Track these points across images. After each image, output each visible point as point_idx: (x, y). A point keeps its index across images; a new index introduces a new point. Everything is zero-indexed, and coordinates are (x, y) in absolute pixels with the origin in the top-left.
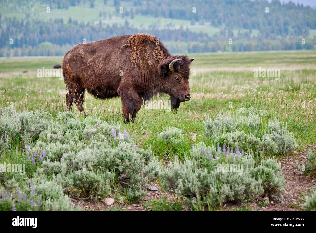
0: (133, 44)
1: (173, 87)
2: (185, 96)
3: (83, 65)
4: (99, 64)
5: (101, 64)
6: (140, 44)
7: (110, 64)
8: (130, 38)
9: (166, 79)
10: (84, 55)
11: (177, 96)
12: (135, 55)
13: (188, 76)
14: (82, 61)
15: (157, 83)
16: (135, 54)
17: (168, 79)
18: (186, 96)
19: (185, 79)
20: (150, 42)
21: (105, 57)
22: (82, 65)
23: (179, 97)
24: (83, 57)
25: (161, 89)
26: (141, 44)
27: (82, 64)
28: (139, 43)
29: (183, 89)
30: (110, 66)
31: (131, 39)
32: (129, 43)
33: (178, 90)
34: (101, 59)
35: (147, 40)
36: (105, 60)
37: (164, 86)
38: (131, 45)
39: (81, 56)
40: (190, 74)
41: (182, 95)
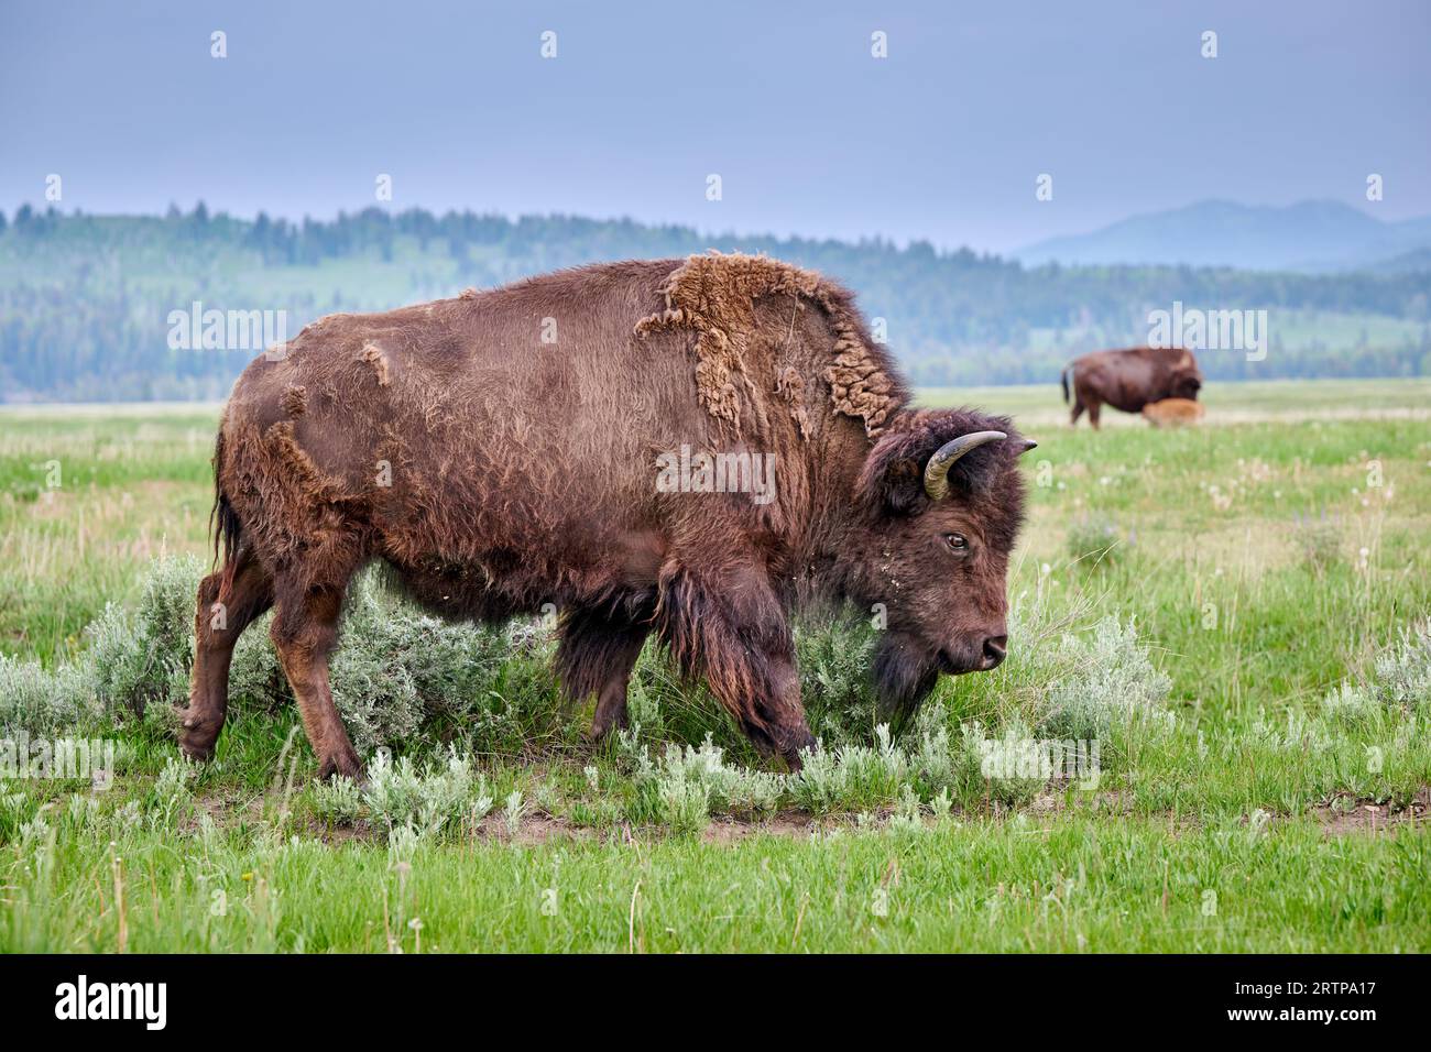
0: (698, 310)
1: (925, 586)
2: (986, 644)
3: (392, 426)
4: (509, 418)
5: (519, 422)
6: (741, 312)
7: (583, 423)
8: (675, 276)
9: (888, 536)
10: (391, 373)
11: (943, 636)
12: (726, 371)
13: (1014, 534)
14: (386, 407)
15: (830, 546)
16: (722, 369)
17: (904, 536)
18: (992, 644)
19: (994, 546)
20: (802, 306)
21: (541, 383)
22: (387, 426)
23: (952, 643)
24: (385, 379)
25: (842, 585)
26: (747, 310)
27: (383, 419)
28: (736, 305)
29: (976, 600)
30: (580, 437)
31: (683, 283)
32: (674, 307)
33: (949, 607)
34: (516, 394)
35: (779, 292)
36: (542, 399)
37: (867, 566)
38: (685, 316)
39: (377, 379)
40: (1023, 522)
41: (967, 637)
